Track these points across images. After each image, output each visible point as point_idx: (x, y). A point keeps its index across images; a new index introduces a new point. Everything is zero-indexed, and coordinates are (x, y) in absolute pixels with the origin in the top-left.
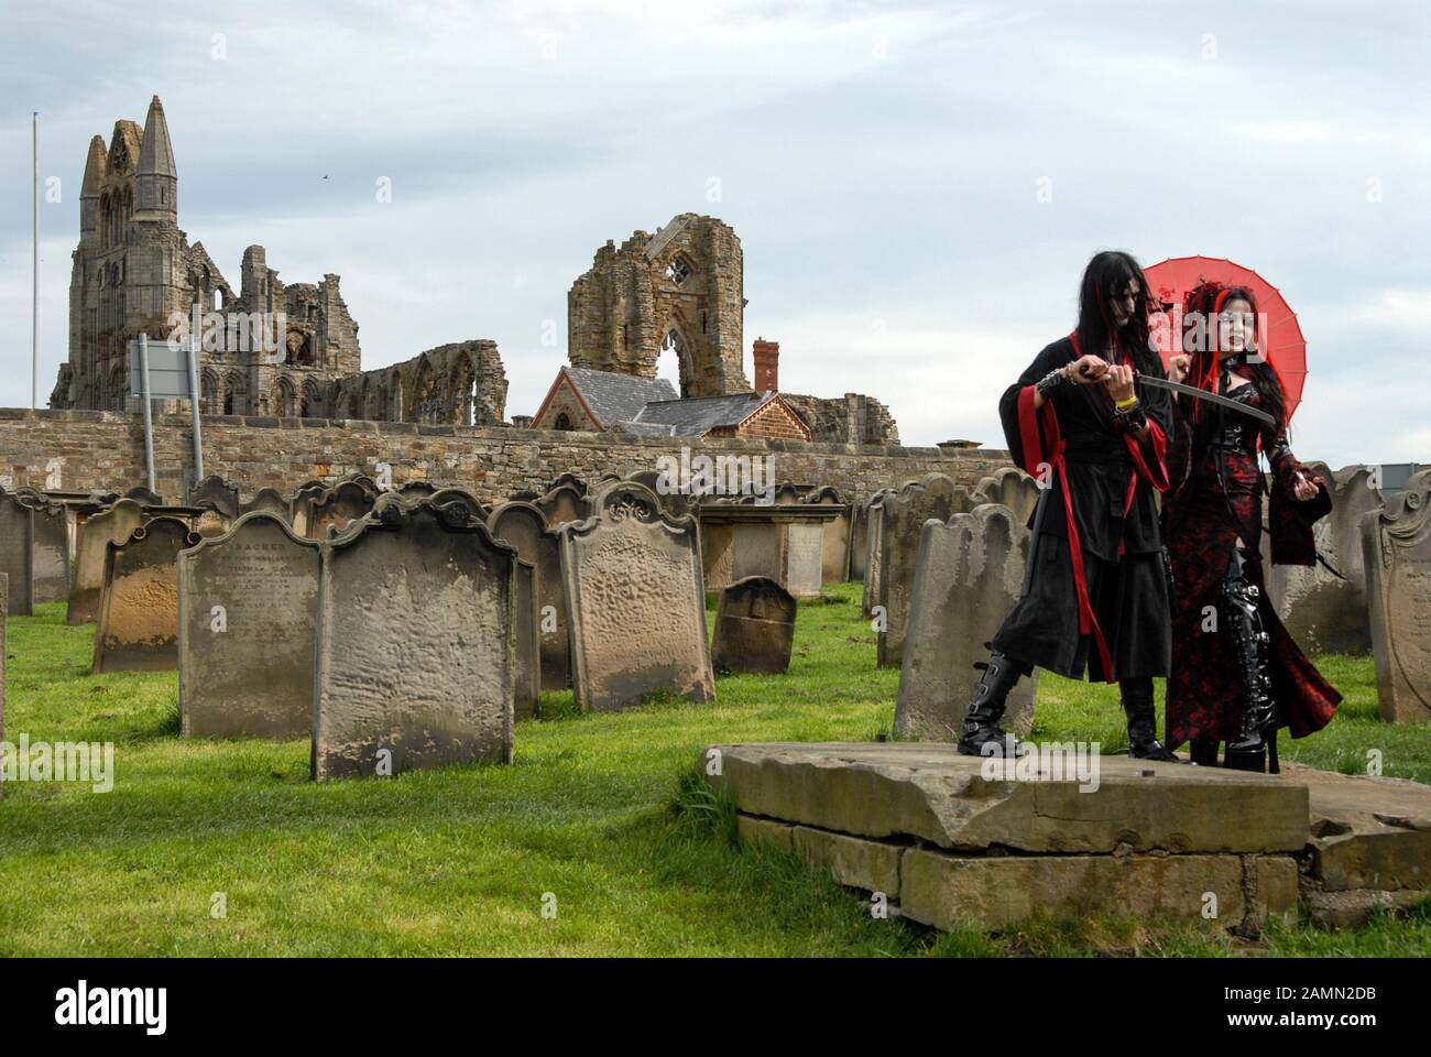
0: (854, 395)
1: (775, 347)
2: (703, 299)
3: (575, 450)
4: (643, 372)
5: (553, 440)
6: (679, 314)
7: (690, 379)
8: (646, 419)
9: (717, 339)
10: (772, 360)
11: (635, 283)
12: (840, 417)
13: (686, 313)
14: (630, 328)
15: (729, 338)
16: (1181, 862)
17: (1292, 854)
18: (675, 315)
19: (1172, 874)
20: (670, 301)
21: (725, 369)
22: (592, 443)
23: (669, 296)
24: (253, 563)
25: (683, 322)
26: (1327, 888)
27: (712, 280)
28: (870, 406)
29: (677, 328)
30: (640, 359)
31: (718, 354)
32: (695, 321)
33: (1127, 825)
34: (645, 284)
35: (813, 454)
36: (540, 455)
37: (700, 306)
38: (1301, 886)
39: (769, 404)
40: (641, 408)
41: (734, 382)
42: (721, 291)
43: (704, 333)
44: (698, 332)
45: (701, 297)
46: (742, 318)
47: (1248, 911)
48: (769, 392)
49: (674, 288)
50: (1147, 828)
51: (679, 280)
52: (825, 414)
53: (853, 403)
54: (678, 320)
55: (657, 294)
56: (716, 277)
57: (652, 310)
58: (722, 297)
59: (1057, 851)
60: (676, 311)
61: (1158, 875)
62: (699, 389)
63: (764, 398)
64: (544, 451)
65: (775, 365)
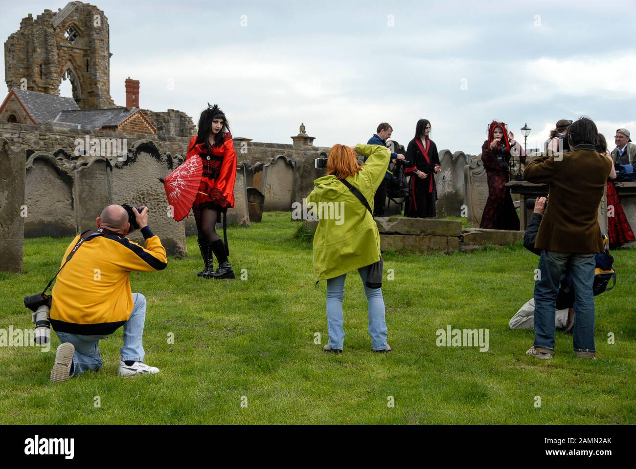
0: (173, 110)
1: (137, 83)
2: (87, 52)
3: (58, 137)
4: (52, 93)
5: (46, 131)
6: (72, 59)
7: (78, 98)
8: (61, 120)
9: (95, 75)
10: (135, 90)
11: (46, 40)
12: (165, 122)
13: (77, 59)
14: (43, 66)
15: (102, 75)
16: (434, 238)
17: (457, 237)
18: (70, 60)
19: (433, 240)
20: (67, 52)
21: (100, 93)
22: (67, 133)
23: (66, 49)
24: (98, 176)
25: (74, 64)
26: (465, 245)
27: (91, 41)
28: (181, 117)
29: (71, 67)
30: (50, 85)
31: (96, 84)
32: (82, 64)
33: (424, 229)
34: (52, 41)
35: (181, 143)
36: (40, 139)
37: (84, 56)
38: (459, 244)
39: (135, 114)
40: (58, 113)
41: (106, 100)
42: (97, 48)
43: (87, 71)
44: (84, 71)
45: (85, 51)
46: (109, 64)
47: (448, 249)
48: (134, 108)
49: (69, 45)
50: (428, 230)
51: (72, 40)
52: (157, 120)
53: (172, 114)
54: (72, 63)
55: (59, 48)
56: (94, 40)
57: (57, 56)
58: (97, 51)
59: (408, 234)
60: (70, 57)
61: (430, 240)
62: (85, 104)
63: (131, 111)
64: (42, 137)
65: (138, 93)
